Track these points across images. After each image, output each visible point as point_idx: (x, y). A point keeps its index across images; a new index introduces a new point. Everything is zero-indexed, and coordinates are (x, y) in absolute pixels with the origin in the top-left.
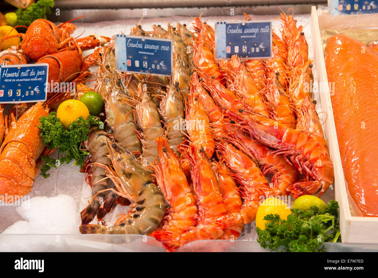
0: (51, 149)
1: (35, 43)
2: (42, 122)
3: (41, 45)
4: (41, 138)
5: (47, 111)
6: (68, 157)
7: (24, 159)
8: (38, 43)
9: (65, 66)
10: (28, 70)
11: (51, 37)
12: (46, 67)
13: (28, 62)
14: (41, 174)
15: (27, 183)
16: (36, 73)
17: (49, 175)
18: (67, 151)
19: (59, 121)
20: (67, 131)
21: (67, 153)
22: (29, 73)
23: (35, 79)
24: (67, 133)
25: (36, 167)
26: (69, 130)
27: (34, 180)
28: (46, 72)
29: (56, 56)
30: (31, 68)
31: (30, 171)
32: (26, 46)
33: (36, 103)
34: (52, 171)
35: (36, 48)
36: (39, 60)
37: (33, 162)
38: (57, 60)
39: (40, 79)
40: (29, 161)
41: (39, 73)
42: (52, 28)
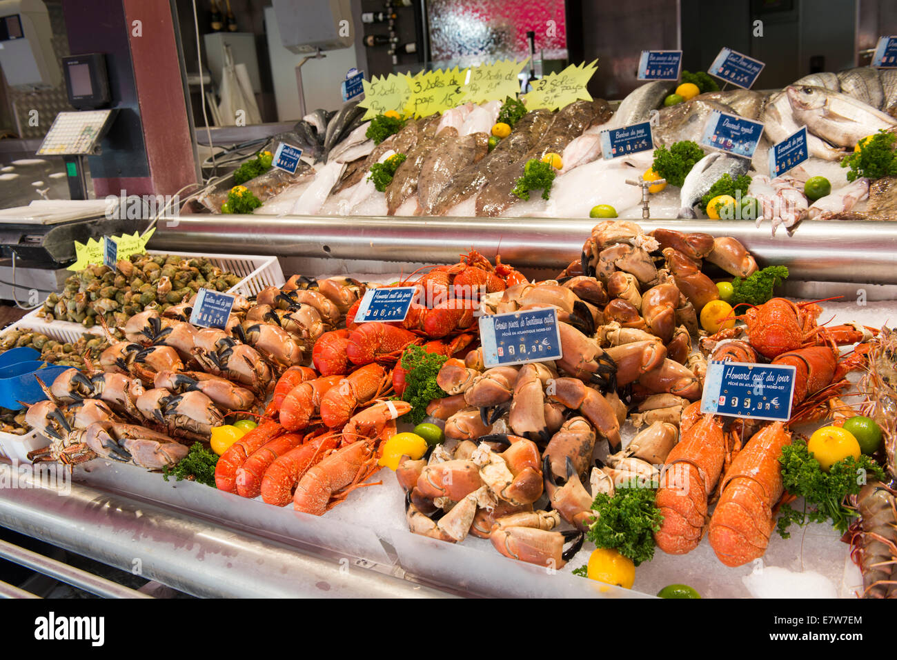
0: (792, 496)
1: (773, 333)
2: (785, 454)
3: (781, 336)
4: (782, 477)
5: (789, 435)
6: (822, 513)
7: (759, 506)
8: (777, 333)
9: (816, 370)
10: (764, 373)
11: (795, 326)
12: (792, 371)
13: (758, 362)
14: (777, 531)
15: (759, 544)
16: (776, 378)
17: (789, 534)
18: (821, 504)
19: (813, 457)
20: (825, 475)
21: (821, 506)
22: (765, 376)
23: (773, 387)
24: (825, 478)
25: (773, 519)
26: (829, 474)
27: (768, 539)
28: (791, 378)
29: (804, 353)
30: (768, 370)
31: (764, 525)
32: (757, 336)
33: (774, 422)
34: (793, 528)
35: (772, 339)
36: (775, 359)
37: (769, 512)
38: (805, 361)
39: (781, 388)
40: (764, 511)
41: (781, 379)
42: (796, 313)
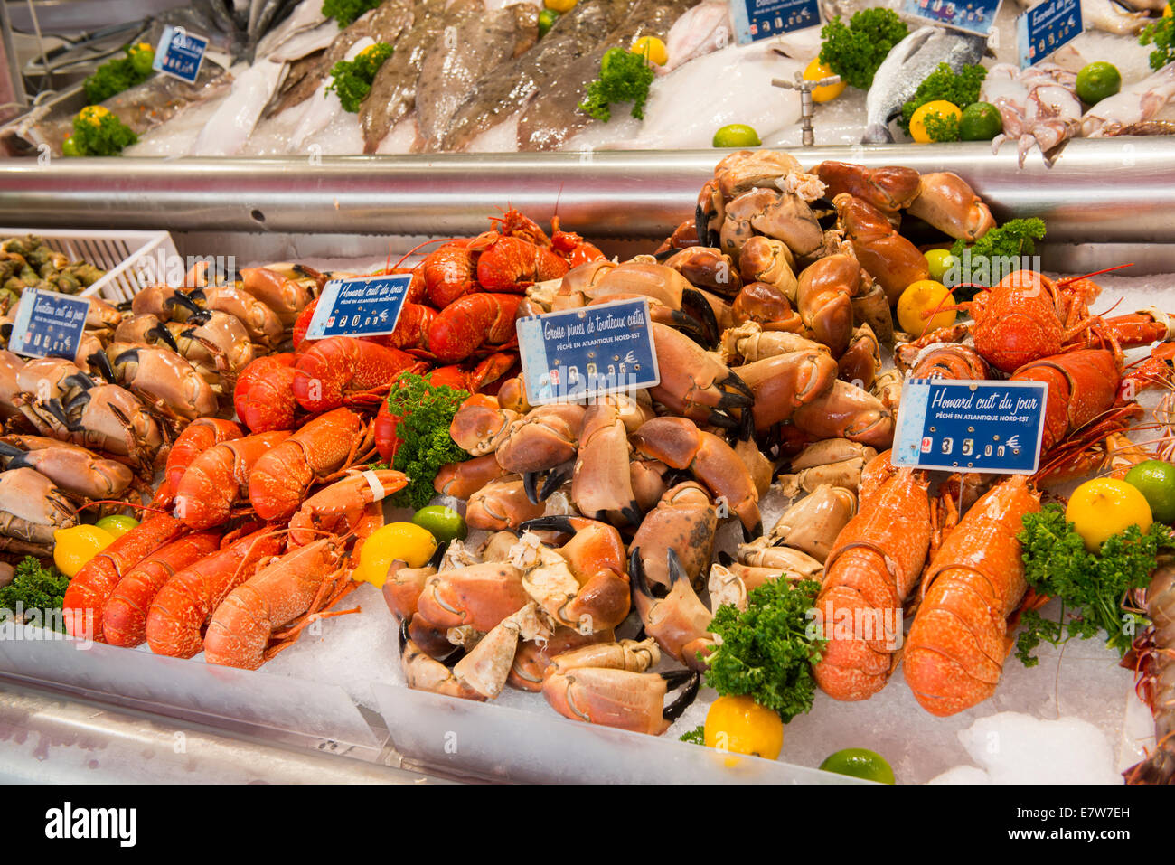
0: (1042, 596)
1: (1012, 330)
2: (1029, 527)
3: (1025, 334)
4: (1023, 565)
5: (1036, 497)
6: (1090, 622)
7: (984, 614)
8: (1019, 329)
9: (1084, 388)
10: (995, 395)
11: (1049, 315)
12: (1041, 390)
13: (988, 377)
14: (1016, 655)
15: (986, 675)
16: (1014, 403)
17: (1035, 659)
18: (1088, 607)
19: (1072, 530)
20: (1093, 558)
21: (1087, 611)
22: (997, 401)
23: (1010, 419)
24: (1093, 563)
25: (1008, 636)
26: (1099, 557)
27: (1001, 668)
28: (1039, 403)
29: (1062, 362)
30: (1002, 391)
31: (994, 645)
32: (987, 335)
33: (1011, 476)
34: (1045, 650)
35: (1011, 340)
36: (1016, 372)
37: (1002, 624)
38: (1063, 373)
39: (1024, 419)
40: (993, 621)
41: (1023, 404)
42: (1051, 295)
